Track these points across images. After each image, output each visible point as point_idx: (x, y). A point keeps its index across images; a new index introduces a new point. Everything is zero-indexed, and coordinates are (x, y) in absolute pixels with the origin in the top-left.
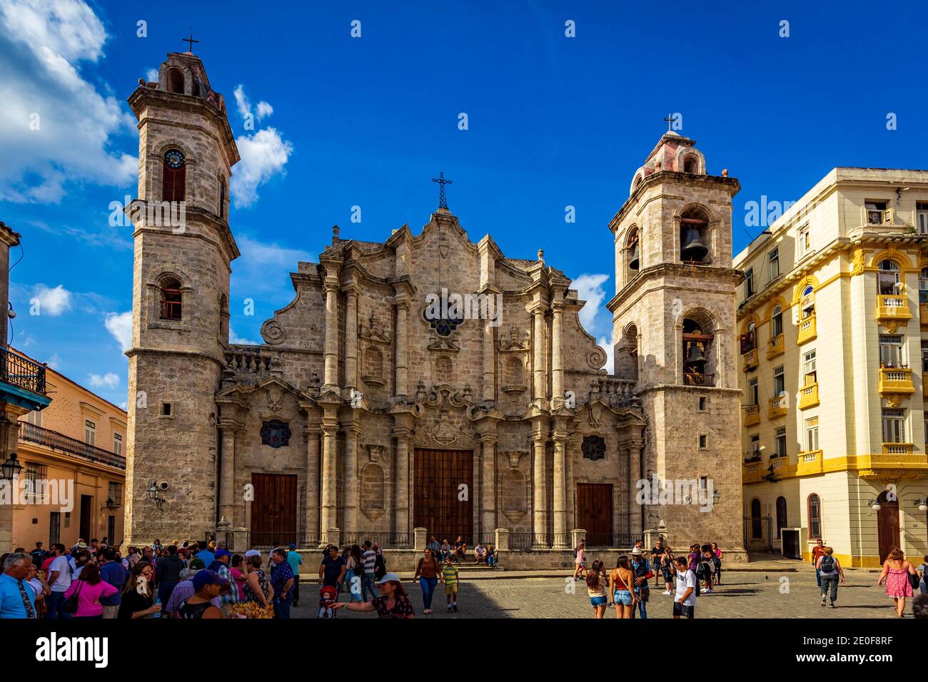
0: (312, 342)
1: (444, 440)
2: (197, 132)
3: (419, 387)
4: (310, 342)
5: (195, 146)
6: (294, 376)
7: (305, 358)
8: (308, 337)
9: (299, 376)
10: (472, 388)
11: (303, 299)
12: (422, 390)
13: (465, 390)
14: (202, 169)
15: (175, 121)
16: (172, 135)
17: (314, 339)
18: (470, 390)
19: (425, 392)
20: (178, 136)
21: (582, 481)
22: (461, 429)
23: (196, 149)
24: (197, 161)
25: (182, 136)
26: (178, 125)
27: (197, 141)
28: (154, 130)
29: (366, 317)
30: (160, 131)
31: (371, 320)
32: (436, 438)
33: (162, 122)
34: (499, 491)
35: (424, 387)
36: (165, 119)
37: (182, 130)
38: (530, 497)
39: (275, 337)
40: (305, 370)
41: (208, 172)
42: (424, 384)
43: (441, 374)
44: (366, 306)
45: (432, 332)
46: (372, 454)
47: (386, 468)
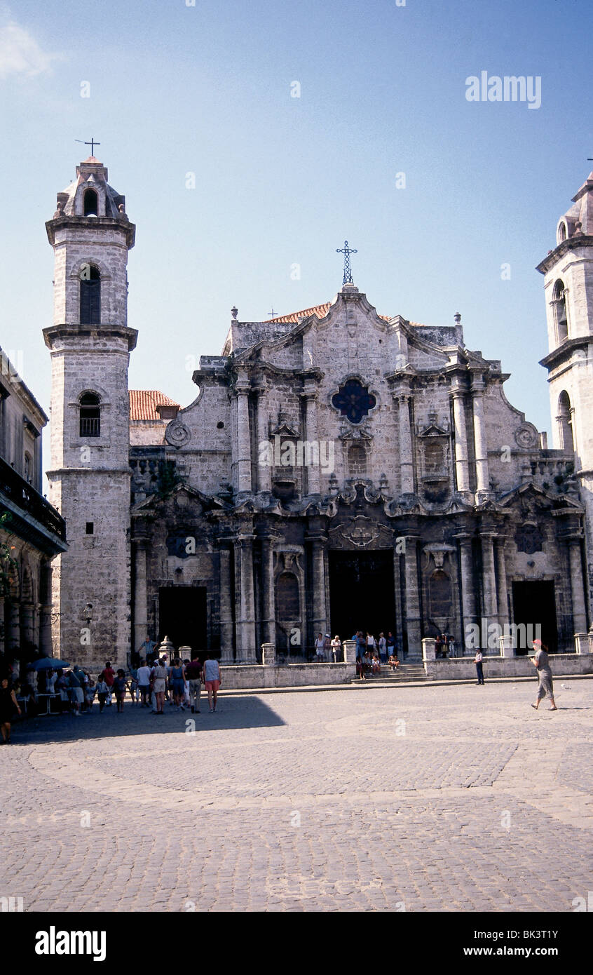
0: (218, 441)
1: (361, 539)
2: (111, 247)
3: (330, 482)
4: (215, 441)
5: (109, 261)
6: (199, 479)
7: (211, 459)
8: (214, 436)
9: (204, 478)
10: (388, 478)
11: (207, 395)
12: (334, 485)
13: (381, 482)
14: (117, 283)
15: (92, 240)
16: (89, 253)
17: (219, 438)
18: (386, 482)
19: (338, 489)
20: (94, 254)
21: (516, 579)
22: (379, 527)
23: (110, 264)
24: (112, 276)
25: (98, 253)
26: (95, 243)
27: (111, 257)
28: (73, 251)
29: (275, 413)
30: (77, 252)
31: (279, 415)
32: (352, 538)
33: (80, 242)
34: (424, 595)
35: (336, 481)
36: (83, 239)
37: (97, 247)
38: (458, 601)
39: (181, 438)
40: (211, 472)
41: (120, 284)
42: (336, 479)
43: (353, 465)
44: (274, 399)
45: (342, 419)
46: (286, 561)
47: (300, 575)
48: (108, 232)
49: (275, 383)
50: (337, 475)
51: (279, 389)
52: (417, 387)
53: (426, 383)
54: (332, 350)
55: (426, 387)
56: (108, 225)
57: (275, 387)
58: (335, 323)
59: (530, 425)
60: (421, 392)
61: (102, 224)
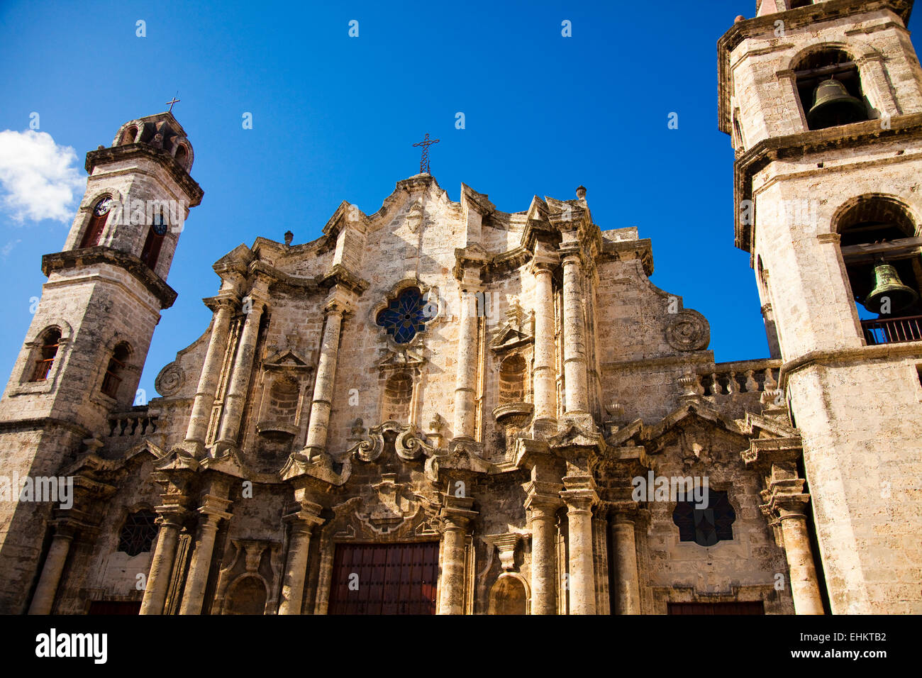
1: (385, 523)
2: (131, 175)
5: (125, 188)
13: (430, 427)
15: (115, 171)
16: (108, 185)
18: (439, 426)
20: (112, 184)
21: (677, 596)
23: (125, 190)
25: (117, 183)
26: (115, 174)
27: (128, 183)
28: (94, 186)
30: (97, 186)
32: (371, 521)
35: (362, 431)
36: (106, 172)
37: (118, 178)
39: (171, 386)
42: (365, 427)
43: (397, 406)
44: (286, 320)
45: (382, 340)
46: (249, 557)
47: (271, 583)
48: (133, 161)
49: (292, 300)
50: (365, 421)
51: (298, 307)
52: (497, 280)
53: (510, 272)
54: (384, 253)
55: (510, 277)
56: (133, 153)
57: (291, 303)
58: (394, 220)
59: (693, 312)
60: (501, 286)
61: (126, 154)
